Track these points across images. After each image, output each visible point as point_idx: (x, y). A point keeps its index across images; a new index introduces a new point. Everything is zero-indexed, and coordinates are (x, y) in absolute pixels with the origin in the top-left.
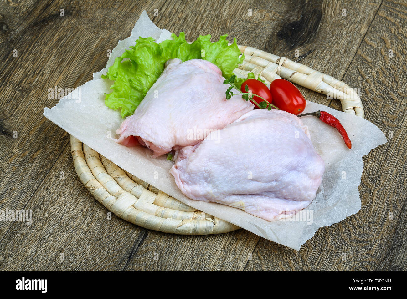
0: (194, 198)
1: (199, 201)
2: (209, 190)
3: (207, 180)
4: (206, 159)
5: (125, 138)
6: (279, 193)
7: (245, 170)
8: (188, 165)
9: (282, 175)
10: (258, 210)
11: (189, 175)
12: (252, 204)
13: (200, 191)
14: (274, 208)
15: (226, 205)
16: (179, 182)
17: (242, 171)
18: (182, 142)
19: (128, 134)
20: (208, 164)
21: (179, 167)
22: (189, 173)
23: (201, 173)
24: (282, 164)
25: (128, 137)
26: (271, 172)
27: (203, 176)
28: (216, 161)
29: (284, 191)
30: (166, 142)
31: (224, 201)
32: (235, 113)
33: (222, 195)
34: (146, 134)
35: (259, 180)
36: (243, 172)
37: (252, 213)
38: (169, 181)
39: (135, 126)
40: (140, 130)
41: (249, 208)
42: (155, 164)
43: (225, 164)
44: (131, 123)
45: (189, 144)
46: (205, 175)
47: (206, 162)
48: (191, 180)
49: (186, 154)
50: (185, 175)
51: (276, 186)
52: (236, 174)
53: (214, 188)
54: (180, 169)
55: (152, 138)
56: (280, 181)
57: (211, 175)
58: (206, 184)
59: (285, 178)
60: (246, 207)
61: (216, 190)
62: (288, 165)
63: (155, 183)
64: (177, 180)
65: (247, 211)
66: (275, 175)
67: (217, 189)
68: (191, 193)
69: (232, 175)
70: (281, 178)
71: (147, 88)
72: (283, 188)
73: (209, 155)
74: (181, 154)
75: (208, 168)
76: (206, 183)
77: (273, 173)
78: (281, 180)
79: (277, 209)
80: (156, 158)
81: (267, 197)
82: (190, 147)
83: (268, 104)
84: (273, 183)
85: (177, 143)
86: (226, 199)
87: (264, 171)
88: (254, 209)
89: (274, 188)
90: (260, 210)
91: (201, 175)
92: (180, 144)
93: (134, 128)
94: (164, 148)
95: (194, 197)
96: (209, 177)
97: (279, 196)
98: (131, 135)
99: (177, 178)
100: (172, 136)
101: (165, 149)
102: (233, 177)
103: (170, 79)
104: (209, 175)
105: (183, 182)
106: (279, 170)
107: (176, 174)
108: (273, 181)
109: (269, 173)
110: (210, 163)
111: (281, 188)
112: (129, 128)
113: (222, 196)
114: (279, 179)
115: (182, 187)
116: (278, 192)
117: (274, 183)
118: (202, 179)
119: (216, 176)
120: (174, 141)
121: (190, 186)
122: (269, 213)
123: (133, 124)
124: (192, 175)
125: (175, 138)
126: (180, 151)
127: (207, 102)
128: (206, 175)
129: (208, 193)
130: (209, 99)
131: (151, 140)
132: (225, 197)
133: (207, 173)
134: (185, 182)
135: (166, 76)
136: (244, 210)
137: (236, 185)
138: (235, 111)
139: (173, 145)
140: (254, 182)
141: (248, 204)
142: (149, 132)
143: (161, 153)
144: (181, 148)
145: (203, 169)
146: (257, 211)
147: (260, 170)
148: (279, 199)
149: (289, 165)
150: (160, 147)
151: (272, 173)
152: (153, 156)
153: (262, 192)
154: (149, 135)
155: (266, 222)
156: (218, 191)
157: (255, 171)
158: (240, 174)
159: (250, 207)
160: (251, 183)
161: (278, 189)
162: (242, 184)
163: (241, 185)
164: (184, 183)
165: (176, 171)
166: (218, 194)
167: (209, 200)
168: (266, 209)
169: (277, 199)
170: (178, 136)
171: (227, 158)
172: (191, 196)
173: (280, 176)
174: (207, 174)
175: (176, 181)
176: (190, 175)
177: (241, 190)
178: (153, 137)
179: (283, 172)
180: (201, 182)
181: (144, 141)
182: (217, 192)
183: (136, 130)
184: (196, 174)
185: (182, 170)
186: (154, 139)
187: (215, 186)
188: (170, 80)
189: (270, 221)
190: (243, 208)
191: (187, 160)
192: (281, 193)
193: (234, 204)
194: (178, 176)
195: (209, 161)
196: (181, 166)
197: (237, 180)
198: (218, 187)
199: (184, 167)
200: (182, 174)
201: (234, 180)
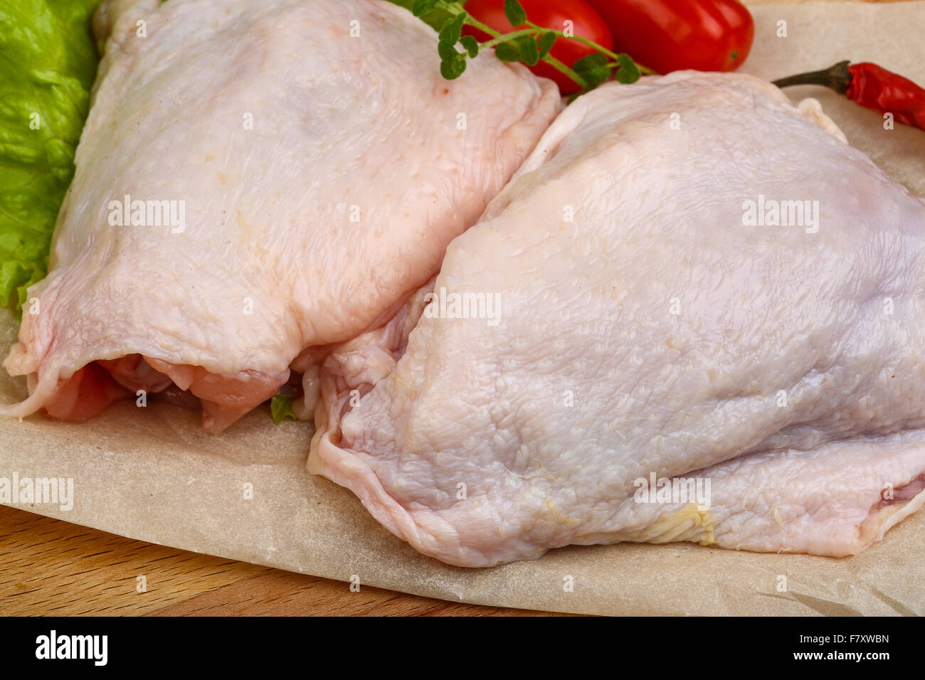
0: (481, 561)
1: (500, 565)
2: (539, 503)
3: (514, 460)
4: (483, 368)
5: (60, 380)
6: (841, 419)
7: (675, 362)
8: (402, 418)
9: (839, 332)
10: (778, 519)
11: (426, 465)
12: (745, 502)
13: (498, 519)
14: (843, 488)
15: (627, 542)
16: (387, 508)
17: (664, 372)
18: (330, 323)
19: (71, 360)
20: (500, 383)
21: (355, 438)
22: (422, 454)
23: (482, 437)
24: (826, 284)
25: (76, 372)
26: (791, 337)
27: (494, 447)
28: (534, 360)
29: (863, 401)
30: (262, 347)
31: (617, 527)
32: (506, 132)
33: (603, 504)
34: (166, 332)
35: (748, 388)
36: (671, 372)
37: (754, 543)
38: (333, 520)
39: (99, 313)
40: (130, 325)
41: (735, 523)
42: (233, 461)
43: (578, 365)
44: (72, 307)
45: (362, 326)
46: (499, 438)
47: (486, 379)
48: (444, 481)
49: (363, 369)
50: (408, 467)
51: (826, 390)
52: (643, 391)
53: (561, 487)
54: (366, 448)
55: (198, 347)
56: (837, 361)
57: (526, 431)
58: (513, 480)
59: (853, 341)
60: (718, 525)
61: (571, 492)
62: (850, 283)
63: (272, 548)
64: (377, 501)
65: (727, 540)
66: (812, 343)
67: (575, 485)
68: (463, 543)
69: (626, 402)
70: (838, 347)
71: (60, 142)
72: (855, 391)
73: (491, 345)
74: (335, 378)
75: (507, 404)
76: (514, 475)
77: (804, 337)
78: (839, 356)
79: (856, 489)
80: (226, 431)
81: (792, 453)
82: (368, 337)
83: (612, 60)
84: (807, 380)
85: (309, 336)
86: (620, 516)
87: (763, 340)
88: (759, 522)
89: (816, 403)
90: (789, 520)
91: (482, 447)
92: (327, 337)
93: (95, 322)
94: (264, 374)
95: (476, 554)
96: (521, 440)
97: (843, 429)
98: (91, 356)
99: (373, 493)
100: (279, 309)
101: (267, 380)
102: (631, 413)
103: (160, 69)
104: (518, 432)
105: (406, 500)
106: (819, 316)
107: (355, 476)
108: (806, 373)
109: (785, 344)
110: (510, 379)
111: (846, 392)
112: (71, 333)
113: (602, 511)
114: (834, 355)
115: (413, 526)
116: (838, 416)
117: (815, 382)
118: (491, 461)
119: (552, 427)
120: (294, 328)
121: (446, 513)
122: (831, 522)
123: (83, 307)
124: (441, 457)
125: (297, 313)
126: (329, 363)
127: (373, 122)
128: (503, 437)
129: (539, 515)
130: (375, 104)
131: (195, 356)
132: (618, 508)
133: (506, 426)
134: (414, 499)
135: (130, 69)
136: (711, 539)
137: (655, 440)
138: (504, 126)
139: (292, 352)
140: (729, 405)
141: (723, 510)
142: (173, 322)
143: (248, 401)
144: (330, 353)
145: (483, 413)
146: (773, 528)
147: (744, 340)
148: (843, 444)
149: (852, 280)
150: (245, 377)
151: (795, 338)
152: (209, 424)
153: (769, 437)
154: (176, 335)
155: (832, 564)
156: (581, 491)
157: (721, 353)
158: (661, 388)
159: (739, 518)
160: (721, 412)
161: (834, 403)
162: (680, 428)
163: (676, 435)
164: (413, 505)
165: (350, 461)
166: (586, 507)
167: (542, 545)
168: (812, 508)
169: (836, 447)
170: (307, 304)
171: (580, 331)
172: (464, 555)
173: (832, 342)
174: (506, 432)
175: (371, 509)
176: (431, 460)
177: (683, 456)
178: (200, 338)
179: (840, 319)
180: (489, 475)
181: (163, 369)
182: (580, 500)
183: (112, 332)
184: (458, 446)
185: (374, 446)
186: (208, 348)
187: (558, 476)
188: (166, 73)
189: (850, 556)
190: (707, 532)
191: (386, 397)
192: (851, 414)
193: (661, 528)
194: (373, 480)
195: (502, 372)
196: (364, 434)
197: (653, 418)
198: (573, 478)
199: (385, 430)
200: (389, 467)
201: (640, 423)
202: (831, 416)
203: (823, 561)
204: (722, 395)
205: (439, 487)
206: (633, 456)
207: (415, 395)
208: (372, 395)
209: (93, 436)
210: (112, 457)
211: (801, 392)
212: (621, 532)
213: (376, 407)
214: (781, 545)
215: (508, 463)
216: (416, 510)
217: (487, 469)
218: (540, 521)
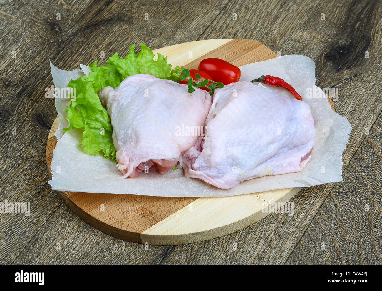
1: (233, 187)
2: (239, 173)
4: (223, 147)
6: (291, 145)
8: (208, 161)
12: (276, 165)
13: (231, 178)
15: (256, 178)
16: (209, 180)
19: (136, 164)
20: (227, 150)
21: (197, 168)
22: (215, 167)
23: (226, 161)
24: (283, 118)
25: (137, 166)
27: (228, 163)
28: (233, 144)
29: (294, 140)
31: (253, 175)
33: (251, 170)
34: (156, 154)
35: (274, 141)
37: (280, 173)
40: (148, 153)
41: (276, 170)
43: (241, 143)
45: (190, 147)
49: (193, 155)
50: (212, 171)
51: (287, 139)
53: (243, 168)
54: (200, 169)
56: (289, 133)
59: (290, 129)
60: (272, 171)
61: (245, 169)
65: (275, 174)
68: (225, 184)
70: (288, 130)
73: (223, 143)
74: (186, 158)
75: (229, 154)
82: (192, 148)
88: (280, 169)
89: (286, 142)
91: (226, 163)
92: (185, 149)
93: (140, 155)
97: (291, 147)
98: (141, 162)
99: (205, 177)
102: (254, 150)
105: (212, 177)
107: (201, 175)
108: (283, 137)
110: (229, 149)
111: (291, 139)
112: (134, 158)
113: (250, 172)
117: (285, 138)
118: (228, 166)
119: (239, 156)
120: (179, 149)
121: (222, 179)
122: (294, 166)
123: (136, 152)
128: (230, 160)
133: (230, 158)
134: (215, 177)
136: (271, 174)
137: (259, 155)
139: (180, 154)
141: (273, 167)
145: (225, 156)
146: (283, 169)
149: (288, 117)
152: (162, 173)
153: (277, 151)
154: (158, 154)
156: (247, 168)
159: (276, 168)
160: (270, 147)
161: (289, 142)
163: (263, 153)
166: (248, 172)
167: (240, 182)
168: (290, 164)
172: (227, 187)
176: (217, 168)
177: (264, 157)
178: (163, 154)
181: (157, 161)
182: (247, 170)
183: (145, 156)
184: (221, 164)
185: (202, 169)
186: (165, 155)
187: (242, 166)
189: (300, 171)
190: (270, 172)
191: (202, 158)
192: (292, 143)
193: (262, 173)
194: (205, 175)
195: (227, 147)
196: (199, 167)
197: (258, 151)
198: (245, 166)
199: (204, 165)
200: (208, 171)
201: (256, 152)
202: (289, 144)
203: (295, 173)
204: (269, 144)
205: (219, 173)
206: (255, 159)
207: (210, 156)
208: (198, 159)
209: (142, 178)
210: (148, 181)
211: (283, 141)
212: (254, 176)
213: (200, 161)
214: (285, 172)
215: (231, 166)
216: (215, 179)
217: (228, 168)
218: (240, 176)
